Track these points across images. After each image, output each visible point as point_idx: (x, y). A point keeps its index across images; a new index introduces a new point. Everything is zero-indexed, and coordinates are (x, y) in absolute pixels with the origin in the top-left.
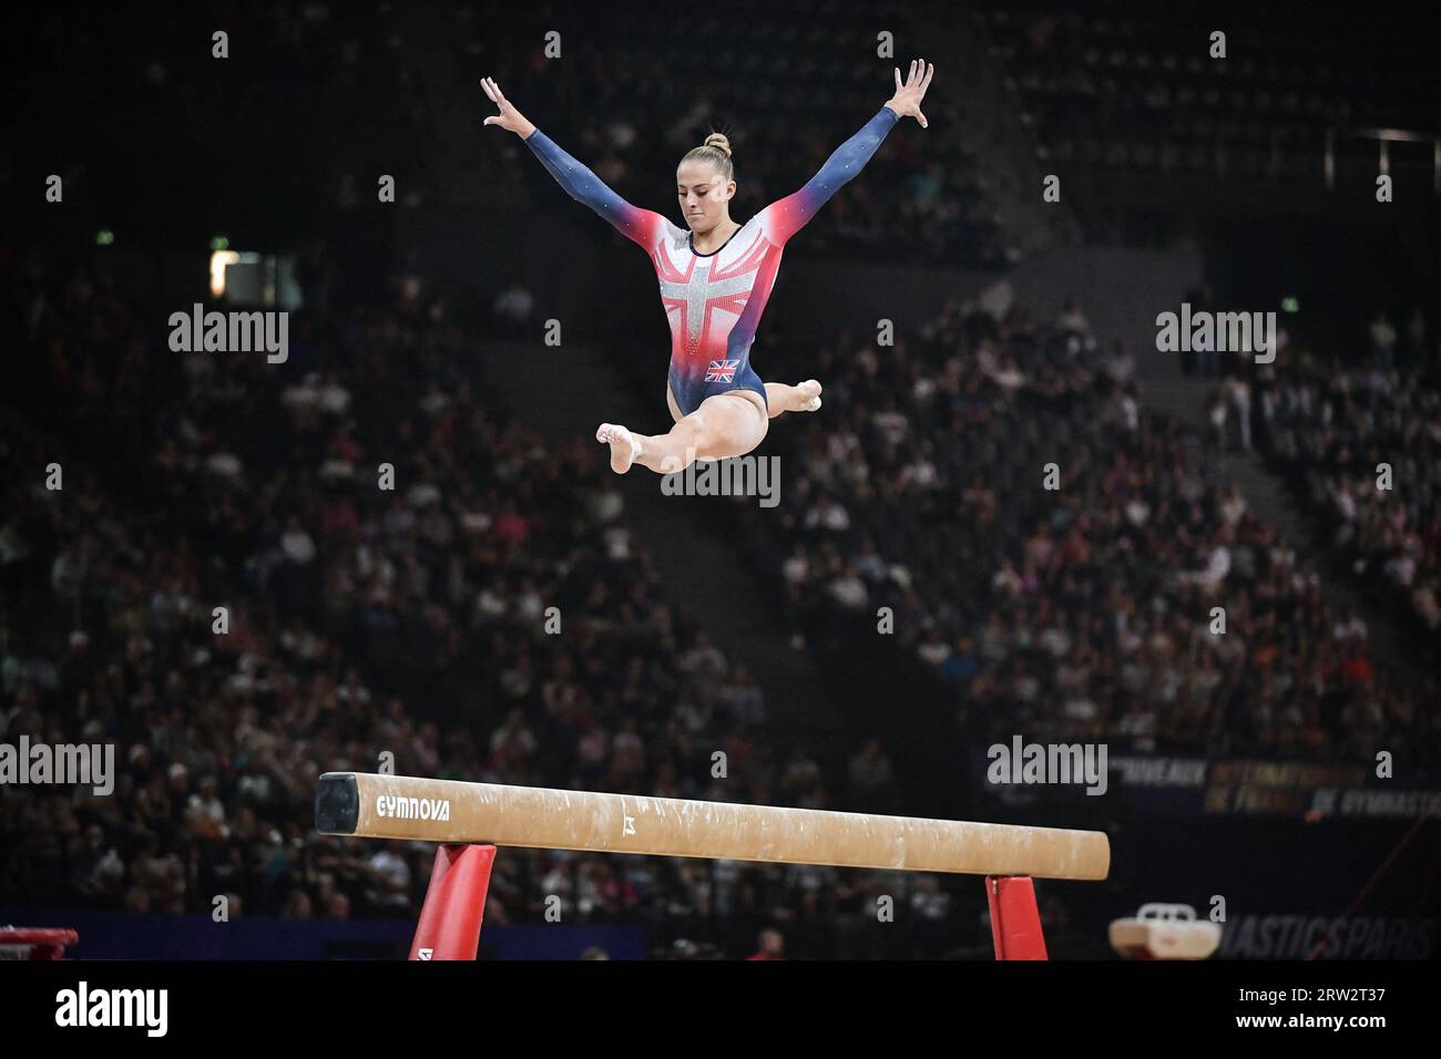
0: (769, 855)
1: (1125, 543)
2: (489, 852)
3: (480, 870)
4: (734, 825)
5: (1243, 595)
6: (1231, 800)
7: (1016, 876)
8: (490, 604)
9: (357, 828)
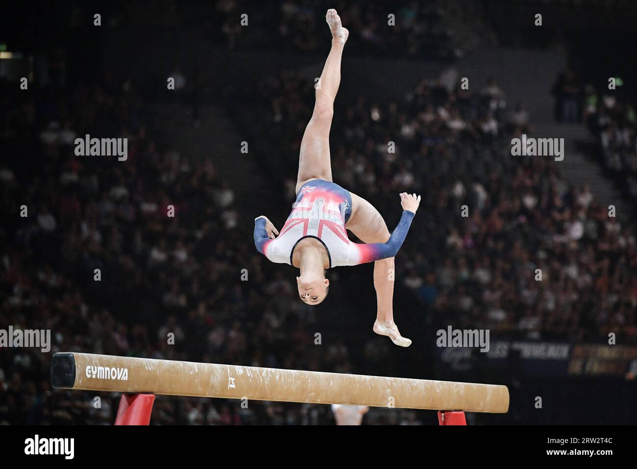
0: (312, 399)
1: (523, 219)
2: (151, 398)
3: (146, 409)
4: (293, 381)
5: (590, 249)
6: (584, 366)
7: (455, 411)
8: (157, 255)
9: (75, 385)
